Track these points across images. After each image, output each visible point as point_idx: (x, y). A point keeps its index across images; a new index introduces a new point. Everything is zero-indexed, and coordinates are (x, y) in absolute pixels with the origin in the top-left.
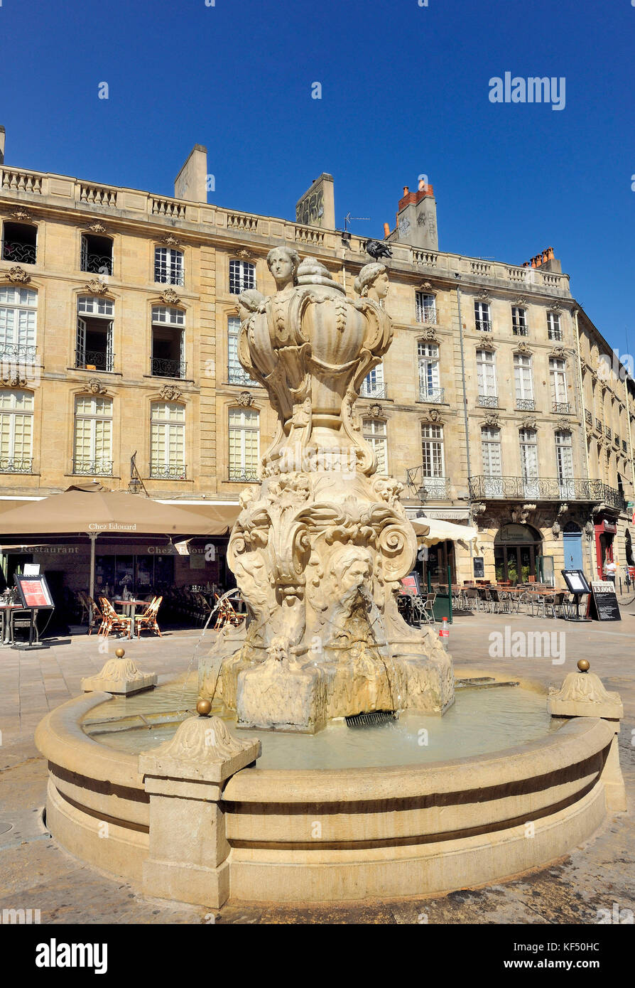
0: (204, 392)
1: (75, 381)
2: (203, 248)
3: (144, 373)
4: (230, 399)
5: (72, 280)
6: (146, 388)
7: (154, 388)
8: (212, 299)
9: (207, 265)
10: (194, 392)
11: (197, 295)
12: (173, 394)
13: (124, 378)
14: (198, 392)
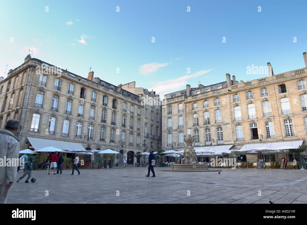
0: (276, 118)
1: (249, 121)
2: (271, 86)
3: (262, 117)
4: (284, 118)
5: (246, 102)
6: (263, 120)
7: (265, 120)
8: (275, 96)
9: (272, 89)
10: (274, 118)
11: (271, 97)
12: (269, 120)
13: (258, 119)
14: (275, 118)
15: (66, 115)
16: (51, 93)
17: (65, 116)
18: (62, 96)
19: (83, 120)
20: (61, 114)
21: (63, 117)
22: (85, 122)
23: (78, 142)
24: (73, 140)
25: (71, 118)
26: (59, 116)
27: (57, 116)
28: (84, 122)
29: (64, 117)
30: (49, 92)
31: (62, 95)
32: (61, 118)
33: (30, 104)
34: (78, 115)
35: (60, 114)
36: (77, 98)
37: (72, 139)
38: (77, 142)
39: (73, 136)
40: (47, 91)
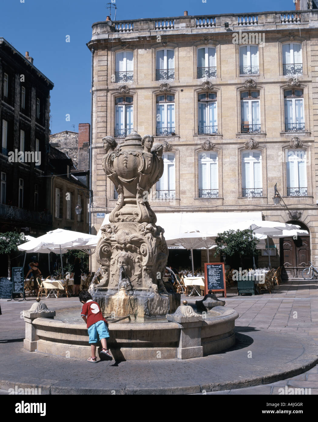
15: (200, 139)
16: (149, 93)
17: (199, 142)
18: (180, 92)
19: (262, 140)
20: (185, 140)
21: (193, 147)
22: (268, 144)
23: (251, 207)
24: (234, 204)
25: (219, 144)
26: (180, 148)
27: (176, 147)
28: (265, 146)
29: (197, 145)
30: (143, 90)
31: (180, 89)
32: (187, 149)
33: (101, 136)
34: (240, 131)
35: (181, 140)
36: (229, 82)
37: (231, 204)
38: (248, 210)
39: (233, 192)
40: (139, 91)
